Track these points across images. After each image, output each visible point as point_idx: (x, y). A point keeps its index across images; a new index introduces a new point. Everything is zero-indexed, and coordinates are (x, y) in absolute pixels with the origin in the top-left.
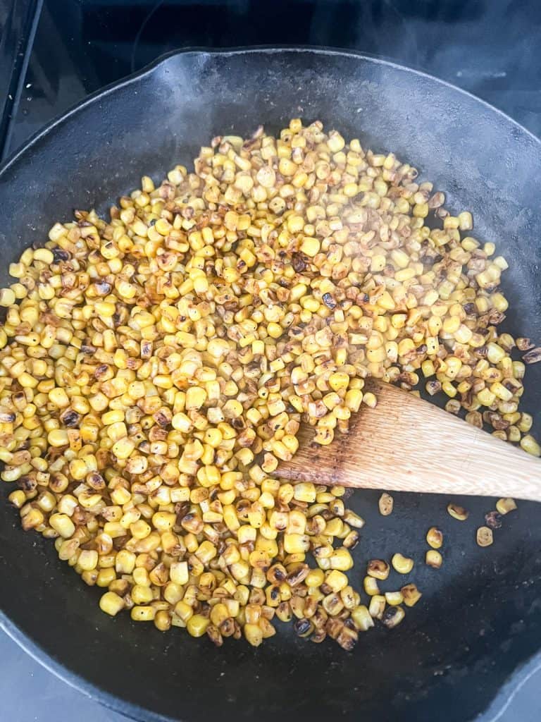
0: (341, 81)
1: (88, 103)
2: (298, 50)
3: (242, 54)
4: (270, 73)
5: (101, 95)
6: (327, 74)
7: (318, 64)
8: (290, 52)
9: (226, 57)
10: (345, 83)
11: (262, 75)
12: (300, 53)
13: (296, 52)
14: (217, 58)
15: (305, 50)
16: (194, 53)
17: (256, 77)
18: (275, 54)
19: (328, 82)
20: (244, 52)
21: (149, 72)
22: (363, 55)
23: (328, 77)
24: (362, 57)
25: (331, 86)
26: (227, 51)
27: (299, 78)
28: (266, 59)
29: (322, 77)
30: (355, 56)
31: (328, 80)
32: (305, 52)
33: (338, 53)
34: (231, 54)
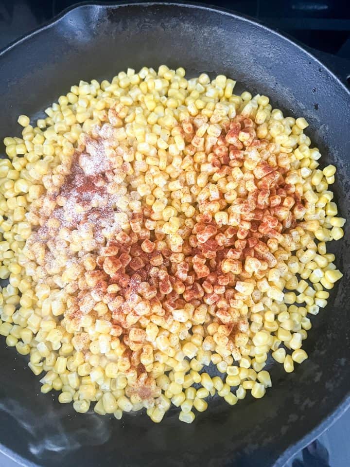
0: (197, 27)
1: (14, 45)
2: (166, 4)
3: (126, 7)
4: (147, 20)
5: (23, 39)
6: (188, 22)
7: (181, 14)
8: (160, 5)
9: (114, 9)
10: (201, 29)
11: (141, 22)
12: (167, 6)
13: (164, 6)
14: (107, 9)
15: (171, 4)
16: (90, 5)
17: (137, 23)
18: (149, 6)
19: (189, 27)
20: (127, 5)
21: (58, 21)
22: (213, 8)
23: (188, 23)
24: (212, 10)
25: (190, 30)
26: (115, 4)
27: (168, 24)
28: (143, 10)
29: (184, 23)
30: (207, 9)
31: (188, 25)
32: (171, 5)
33: (195, 6)
34: (117, 6)
